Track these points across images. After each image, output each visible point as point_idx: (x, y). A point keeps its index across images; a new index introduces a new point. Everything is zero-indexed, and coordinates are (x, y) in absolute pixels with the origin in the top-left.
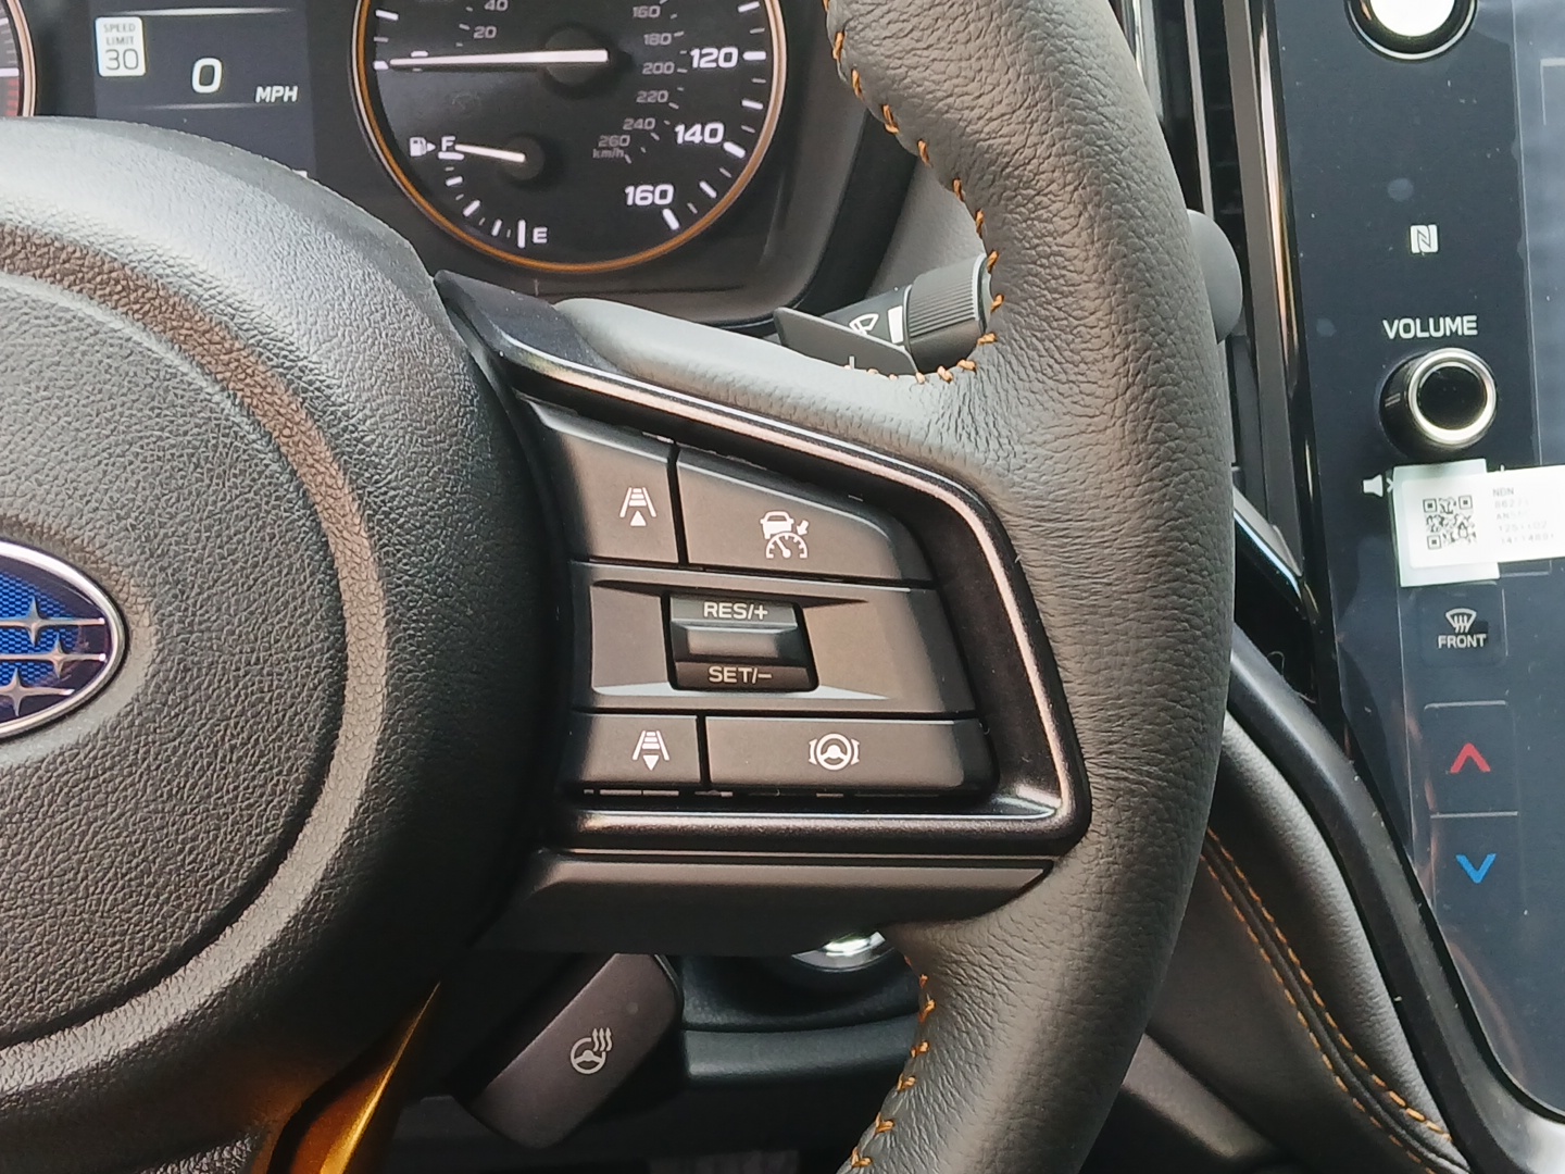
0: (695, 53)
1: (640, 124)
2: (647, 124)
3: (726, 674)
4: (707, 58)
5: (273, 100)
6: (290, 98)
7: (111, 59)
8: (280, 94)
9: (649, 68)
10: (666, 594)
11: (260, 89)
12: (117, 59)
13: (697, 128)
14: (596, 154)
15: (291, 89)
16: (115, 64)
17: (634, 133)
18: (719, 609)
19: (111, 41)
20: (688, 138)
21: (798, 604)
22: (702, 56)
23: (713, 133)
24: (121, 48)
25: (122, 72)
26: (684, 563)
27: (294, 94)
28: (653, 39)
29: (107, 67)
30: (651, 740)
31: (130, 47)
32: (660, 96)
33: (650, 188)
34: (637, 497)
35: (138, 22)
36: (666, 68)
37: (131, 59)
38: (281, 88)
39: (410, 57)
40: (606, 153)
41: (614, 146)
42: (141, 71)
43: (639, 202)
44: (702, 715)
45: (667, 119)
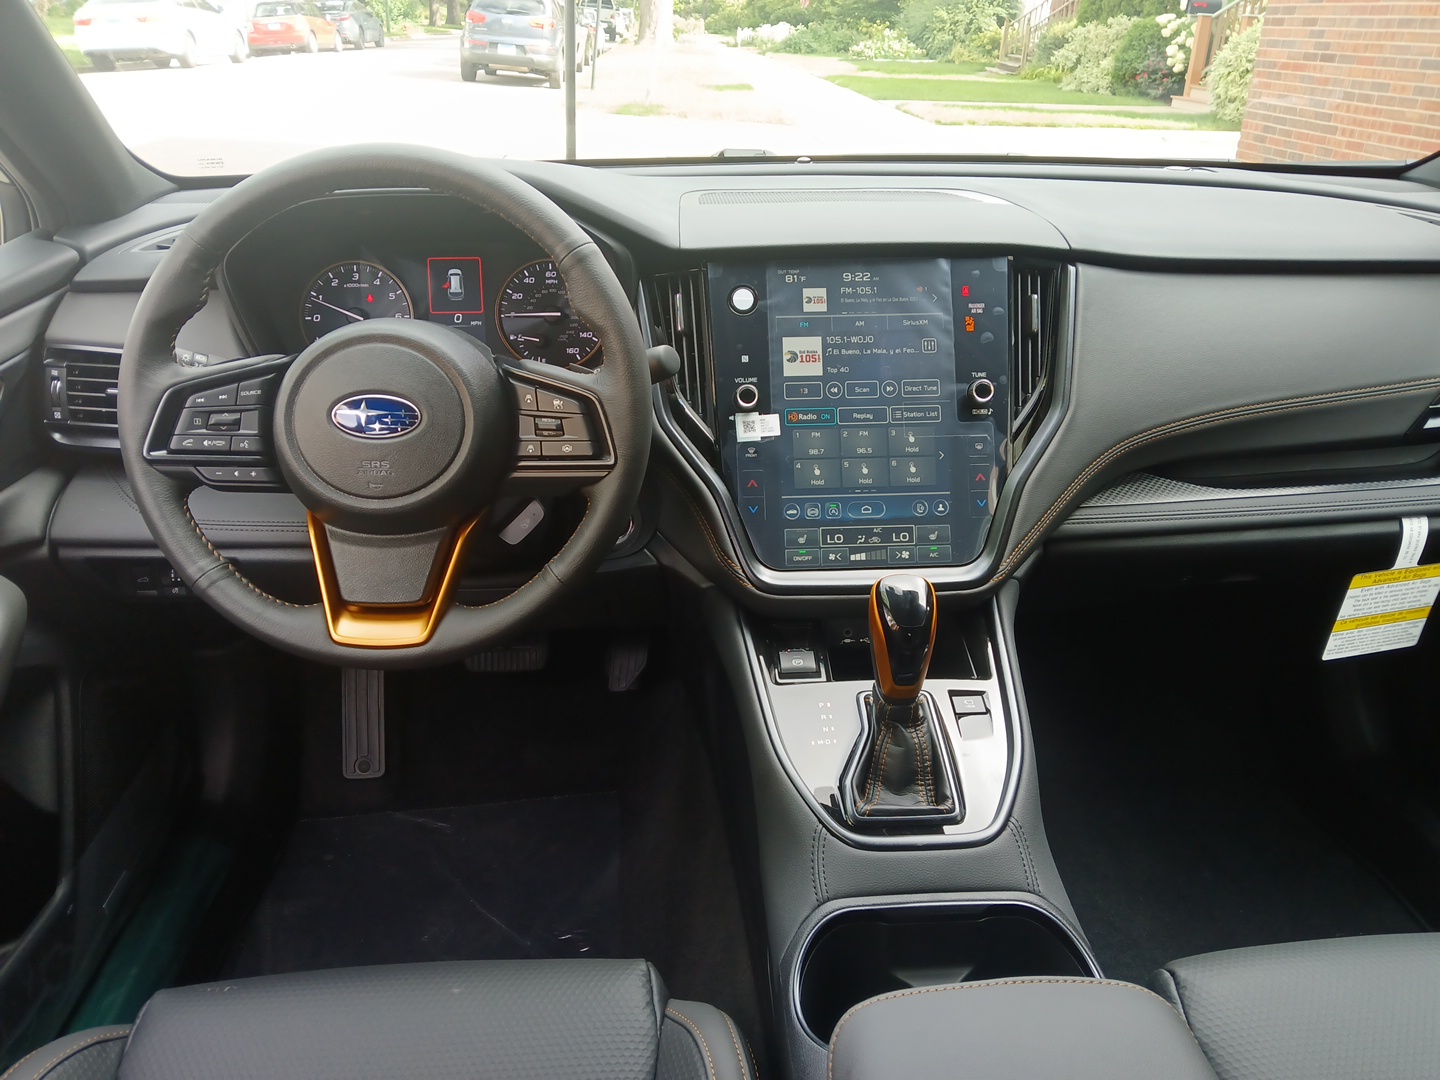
2: (572, 332)
3: (546, 433)
6: (479, 324)
8: (476, 323)
9: (573, 318)
10: (535, 417)
11: (471, 322)
13: (585, 333)
14: (558, 340)
17: (569, 334)
18: (545, 420)
20: (582, 336)
21: (561, 418)
26: (538, 410)
30: (531, 447)
32: (575, 325)
33: (573, 349)
34: (529, 396)
36: (577, 318)
39: (510, 314)
40: (561, 340)
41: (564, 338)
43: (569, 352)
44: (541, 442)
45: (578, 331)
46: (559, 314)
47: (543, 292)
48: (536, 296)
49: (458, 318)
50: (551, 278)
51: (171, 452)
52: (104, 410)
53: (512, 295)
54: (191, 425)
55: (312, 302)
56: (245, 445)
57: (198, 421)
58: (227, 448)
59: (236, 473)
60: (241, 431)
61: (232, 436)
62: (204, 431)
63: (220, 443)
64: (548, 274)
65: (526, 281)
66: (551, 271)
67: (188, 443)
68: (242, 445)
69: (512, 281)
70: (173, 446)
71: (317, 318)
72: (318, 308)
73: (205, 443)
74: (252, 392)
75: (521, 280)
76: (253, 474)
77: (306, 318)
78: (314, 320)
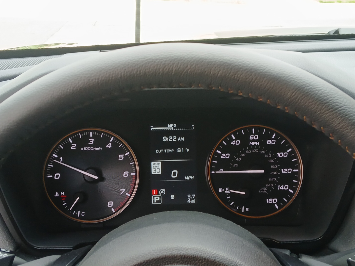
0: (282, 170)
1: (270, 185)
2: (271, 185)
4: (285, 171)
5: (188, 179)
6: (192, 179)
7: (154, 171)
8: (190, 178)
9: (272, 173)
11: (186, 177)
12: (155, 170)
13: (283, 186)
14: (260, 192)
15: (192, 177)
16: (155, 172)
17: (268, 187)
19: (154, 167)
20: (280, 188)
22: (284, 171)
23: (286, 187)
24: (156, 168)
25: (156, 173)
28: (273, 167)
29: (153, 172)
31: (158, 168)
32: (274, 179)
33: (272, 199)
35: (160, 163)
36: (276, 173)
37: (158, 171)
38: (190, 177)
39: (219, 171)
40: (262, 192)
41: (264, 190)
42: (160, 173)
43: (269, 202)
45: (276, 184)
46: (263, 171)
47: (247, 152)
48: (242, 155)
49: (174, 174)
50: (253, 141)
53: (220, 155)
55: (54, 163)
64: (251, 137)
65: (233, 143)
66: (254, 135)
69: (222, 144)
71: (57, 176)
72: (57, 168)
75: (229, 142)
77: (48, 177)
78: (55, 178)
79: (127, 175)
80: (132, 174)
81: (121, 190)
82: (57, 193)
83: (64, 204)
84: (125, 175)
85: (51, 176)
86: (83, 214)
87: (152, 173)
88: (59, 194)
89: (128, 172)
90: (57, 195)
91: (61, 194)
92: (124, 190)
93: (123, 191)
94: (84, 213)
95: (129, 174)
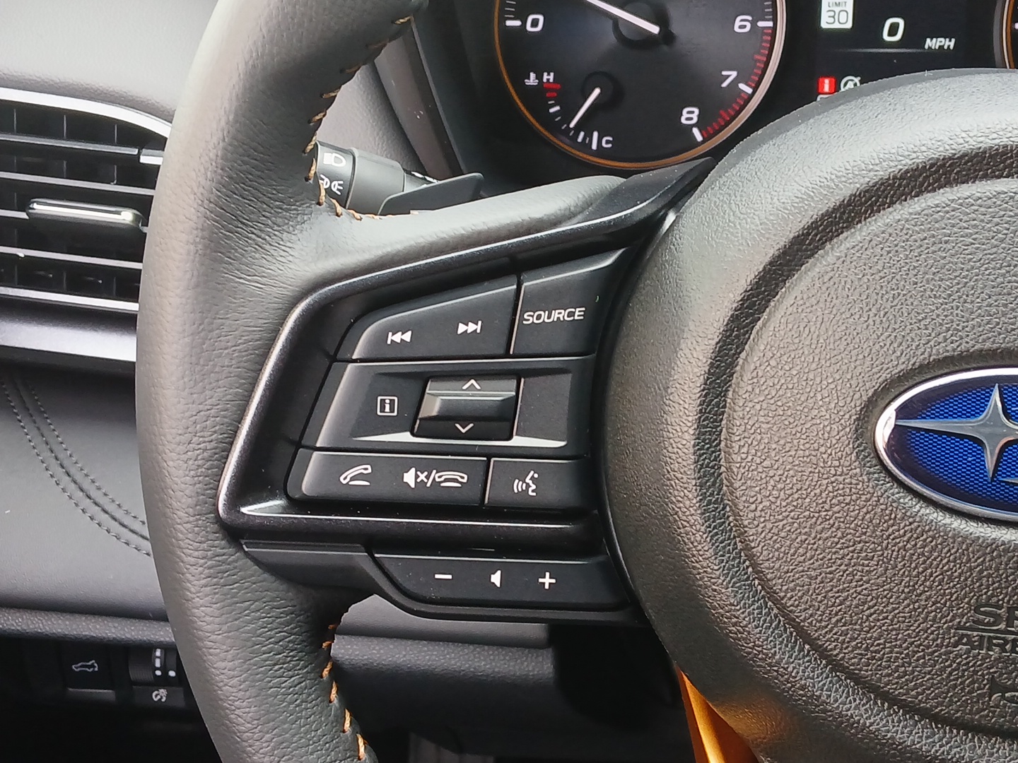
5: (937, 48)
6: (949, 46)
7: (830, 17)
8: (942, 44)
11: (928, 40)
12: (833, 17)
15: (950, 41)
16: (831, 20)
19: (831, 5)
24: (837, 9)
25: (837, 26)
27: (952, 44)
29: (826, 22)
31: (844, 9)
37: (843, 17)
38: (943, 39)
42: (849, 25)
49: (893, 30)
51: (301, 504)
52: (21, 253)
54: (369, 421)
56: (526, 486)
57: (388, 406)
58: (474, 494)
59: (496, 578)
60: (517, 441)
61: (489, 457)
62: (406, 437)
63: (452, 479)
67: (355, 477)
68: (518, 486)
70: (309, 480)
71: (535, 23)
73: (409, 478)
74: (556, 315)
76: (547, 581)
77: (509, 23)
78: (529, 28)
79: (745, 27)
80: (761, 24)
81: (724, 73)
82: (532, 75)
83: (552, 110)
84: (741, 27)
85: (517, 23)
86: (608, 142)
87: (824, 25)
88: (539, 77)
89: (750, 18)
90: (532, 80)
91: (545, 77)
92: (734, 74)
93: (728, 76)
94: (611, 139)
95: (753, 23)
